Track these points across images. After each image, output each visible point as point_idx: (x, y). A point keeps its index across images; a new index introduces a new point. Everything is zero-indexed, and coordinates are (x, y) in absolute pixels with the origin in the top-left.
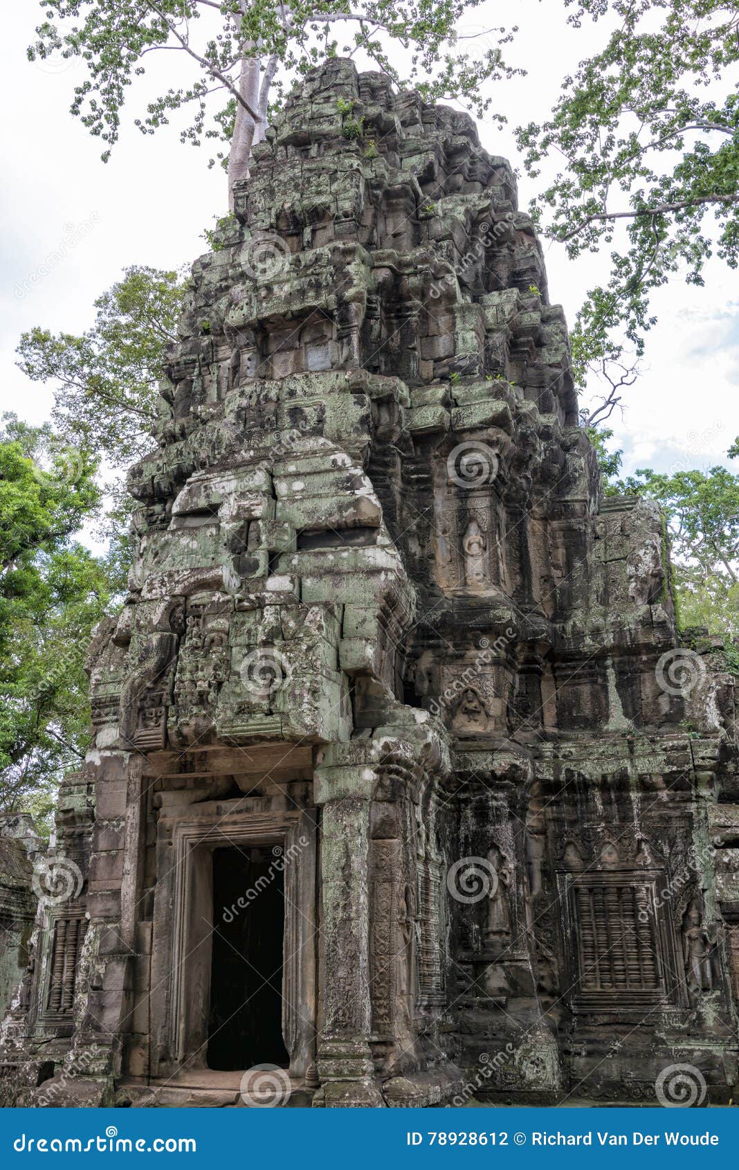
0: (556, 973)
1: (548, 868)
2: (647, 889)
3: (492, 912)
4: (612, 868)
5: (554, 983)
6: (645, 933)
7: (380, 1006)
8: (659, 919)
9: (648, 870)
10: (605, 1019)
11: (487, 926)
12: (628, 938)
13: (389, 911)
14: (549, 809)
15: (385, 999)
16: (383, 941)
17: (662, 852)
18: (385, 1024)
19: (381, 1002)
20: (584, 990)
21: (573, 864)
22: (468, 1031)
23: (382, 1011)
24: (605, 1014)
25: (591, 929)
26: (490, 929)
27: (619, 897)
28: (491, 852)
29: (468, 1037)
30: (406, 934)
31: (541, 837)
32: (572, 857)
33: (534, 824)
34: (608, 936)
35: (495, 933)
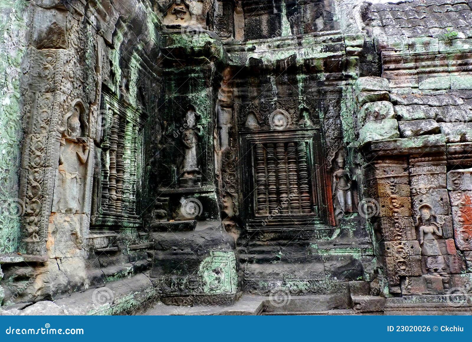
0: (237, 204)
1: (234, 130)
2: (307, 143)
3: (187, 157)
4: (281, 129)
5: (235, 212)
6: (304, 174)
7: (30, 223)
8: (315, 163)
9: (307, 130)
10: (272, 235)
11: (183, 167)
12: (291, 177)
13: (48, 121)
14: (235, 89)
15: (36, 215)
16: (38, 153)
17: (318, 117)
18: (33, 243)
19: (32, 218)
20: (257, 215)
21: (252, 127)
22: (161, 248)
23: (32, 229)
24: (272, 232)
25: (264, 172)
26: (185, 169)
27: (286, 149)
28: (189, 113)
29: (160, 252)
30: (81, 154)
31: (230, 109)
32: (252, 123)
33: (225, 100)
34: (277, 177)
35: (189, 173)
